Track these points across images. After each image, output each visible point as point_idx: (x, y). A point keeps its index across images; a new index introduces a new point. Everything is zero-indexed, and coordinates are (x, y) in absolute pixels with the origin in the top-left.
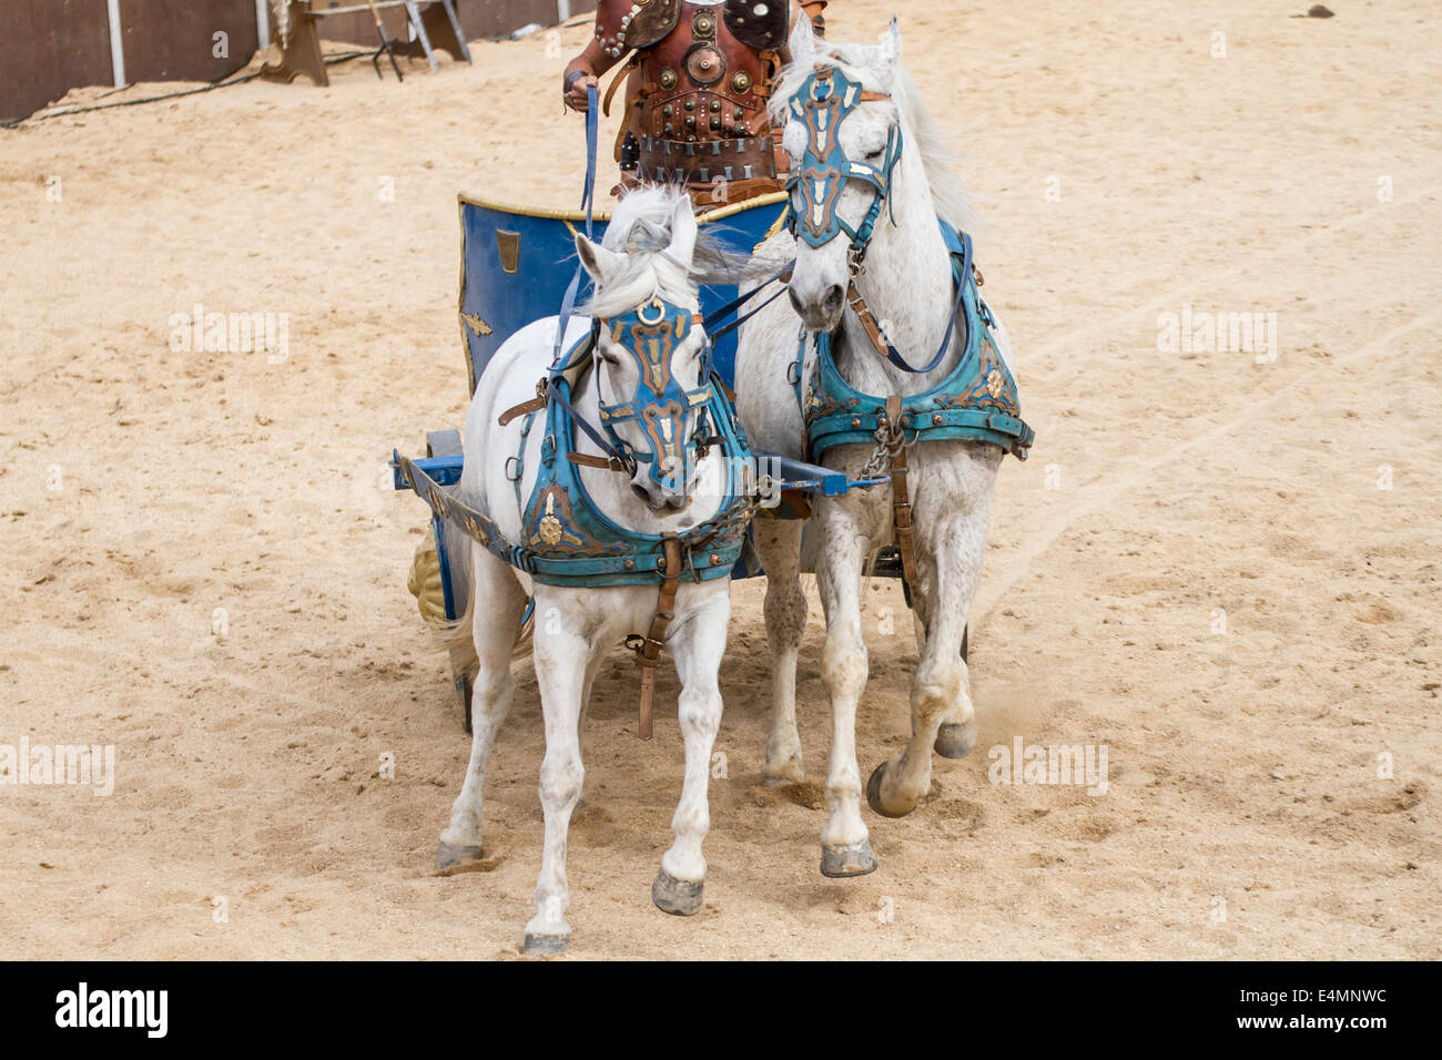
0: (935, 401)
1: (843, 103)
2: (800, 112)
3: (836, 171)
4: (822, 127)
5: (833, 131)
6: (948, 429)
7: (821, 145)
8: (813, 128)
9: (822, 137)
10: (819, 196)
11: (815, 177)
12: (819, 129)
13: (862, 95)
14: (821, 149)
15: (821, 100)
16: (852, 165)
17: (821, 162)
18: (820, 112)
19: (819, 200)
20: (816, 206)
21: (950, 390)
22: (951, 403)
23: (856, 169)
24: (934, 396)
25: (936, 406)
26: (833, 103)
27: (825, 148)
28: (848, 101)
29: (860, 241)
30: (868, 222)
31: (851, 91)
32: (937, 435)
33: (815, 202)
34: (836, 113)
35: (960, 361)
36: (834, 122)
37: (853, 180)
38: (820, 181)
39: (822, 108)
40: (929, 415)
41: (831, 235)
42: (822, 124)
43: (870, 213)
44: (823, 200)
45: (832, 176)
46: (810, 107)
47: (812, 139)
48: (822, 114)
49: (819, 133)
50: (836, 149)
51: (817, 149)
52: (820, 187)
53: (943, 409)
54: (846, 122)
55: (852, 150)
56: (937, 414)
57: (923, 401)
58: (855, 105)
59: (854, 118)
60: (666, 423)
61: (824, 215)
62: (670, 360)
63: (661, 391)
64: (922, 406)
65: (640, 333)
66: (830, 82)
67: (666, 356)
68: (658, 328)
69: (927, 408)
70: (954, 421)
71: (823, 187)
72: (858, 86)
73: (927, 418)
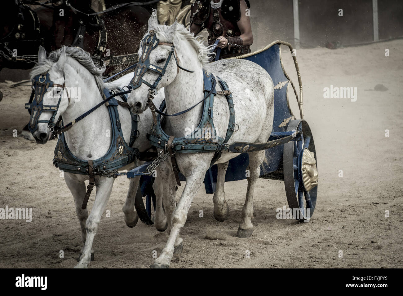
1: (153, 45)
2: (143, 45)
3: (145, 66)
4: (146, 52)
5: (149, 53)
7: (144, 57)
8: (144, 51)
9: (145, 55)
13: (159, 43)
14: (143, 59)
15: (148, 43)
16: (151, 65)
17: (142, 63)
18: (147, 46)
20: (136, 76)
21: (189, 139)
22: (189, 143)
23: (151, 67)
24: (184, 140)
26: (150, 45)
27: (145, 59)
28: (154, 45)
29: (153, 88)
31: (156, 42)
34: (151, 48)
36: (149, 51)
37: (150, 70)
38: (140, 69)
40: (181, 146)
43: (157, 80)
44: (139, 74)
45: (143, 68)
46: (145, 45)
47: (143, 55)
48: (147, 47)
49: (144, 53)
50: (148, 58)
54: (153, 51)
55: (153, 60)
56: (183, 146)
57: (179, 141)
58: (156, 46)
59: (155, 50)
60: (35, 112)
61: (138, 79)
62: (44, 95)
63: (39, 103)
64: (179, 143)
65: (38, 84)
66: (152, 37)
67: (42, 93)
68: (42, 84)
69: (180, 143)
70: (189, 148)
71: (140, 71)
72: (158, 40)
73: (179, 147)
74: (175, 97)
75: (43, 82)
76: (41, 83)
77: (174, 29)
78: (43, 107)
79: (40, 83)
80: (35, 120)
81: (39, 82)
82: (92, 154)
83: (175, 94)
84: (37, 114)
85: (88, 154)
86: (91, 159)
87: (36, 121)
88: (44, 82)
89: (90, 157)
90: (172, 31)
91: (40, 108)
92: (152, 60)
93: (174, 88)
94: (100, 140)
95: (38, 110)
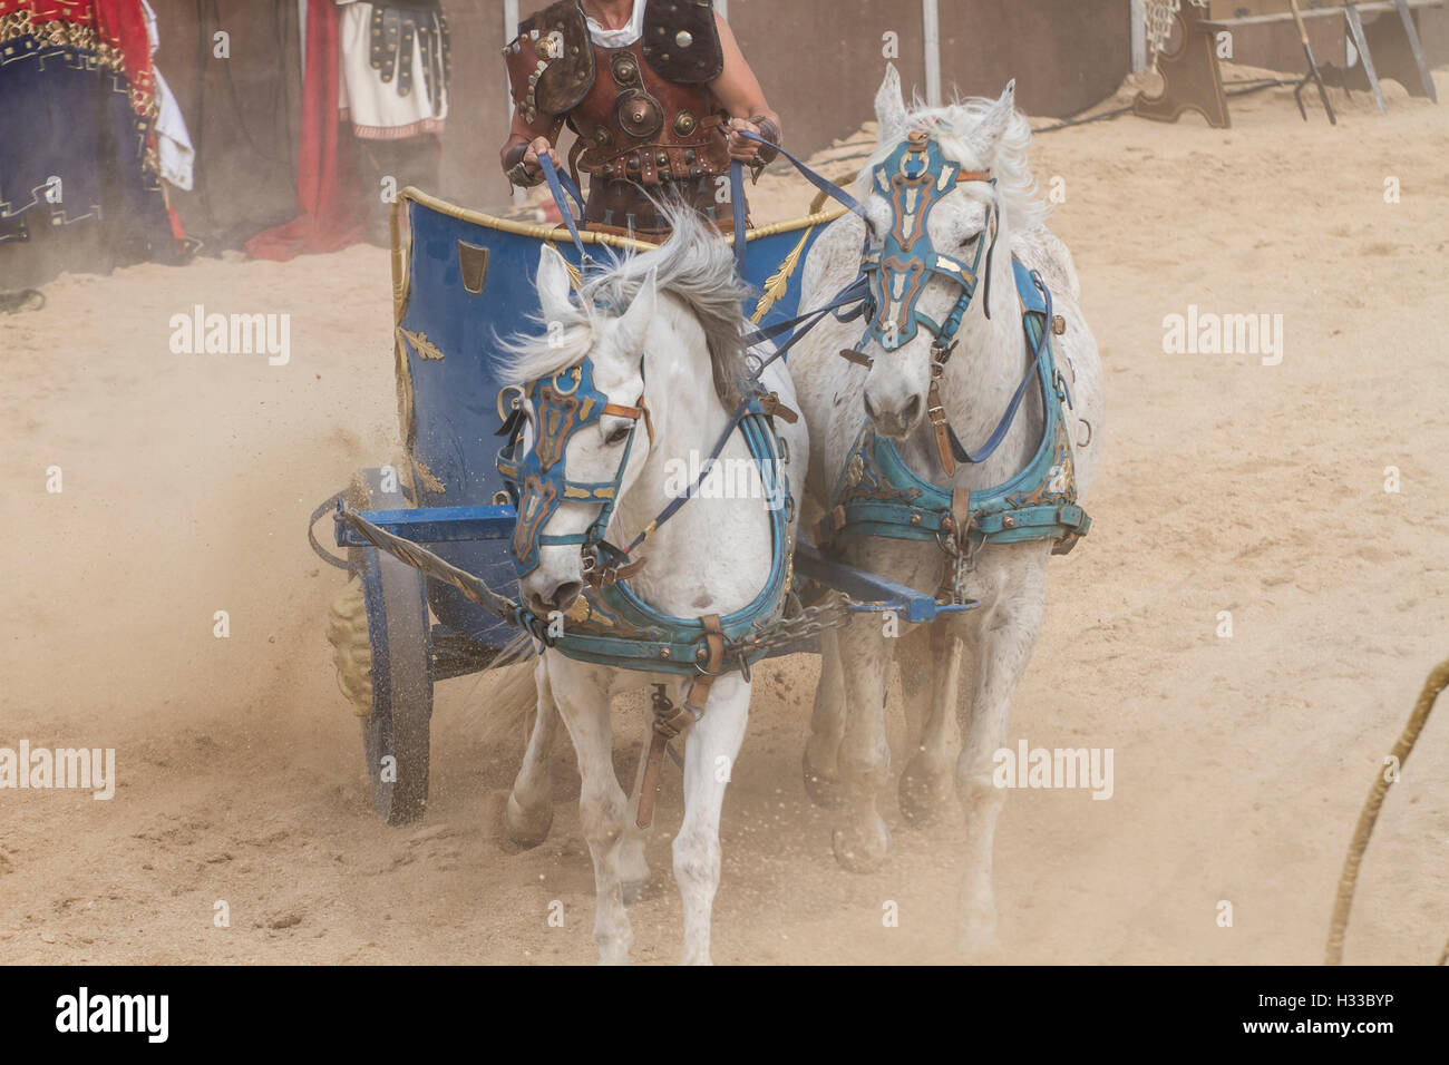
0: (1007, 500)
1: (936, 184)
2: (885, 186)
3: (919, 264)
4: (910, 210)
5: (922, 215)
6: (1020, 531)
7: (907, 232)
8: (899, 210)
9: (909, 221)
10: (898, 290)
11: (895, 268)
12: (906, 212)
13: (960, 173)
14: (906, 236)
15: (912, 177)
16: (940, 258)
17: (905, 250)
18: (909, 191)
19: (897, 296)
20: (892, 304)
21: (1022, 487)
22: (1023, 502)
23: (943, 263)
24: (1006, 495)
25: (1008, 506)
26: (925, 183)
27: (911, 235)
28: (942, 184)
29: (944, 339)
30: (955, 316)
31: (947, 172)
32: (1008, 537)
33: (892, 298)
34: (928, 196)
35: (1036, 453)
36: (924, 205)
37: (937, 276)
38: (900, 273)
39: (912, 187)
40: (1000, 516)
41: (907, 337)
42: (910, 207)
44: (903, 295)
45: (914, 268)
46: (898, 183)
47: (897, 221)
48: (912, 194)
49: (905, 216)
50: (923, 236)
51: (902, 234)
52: (899, 280)
53: (1015, 509)
54: (938, 206)
55: (943, 239)
56: (1008, 515)
57: (993, 501)
58: (950, 186)
59: (948, 201)
60: (535, 500)
61: (900, 314)
62: (569, 439)
63: (548, 467)
64: (992, 506)
65: (548, 398)
66: (925, 157)
67: (564, 432)
68: (565, 400)
69: (997, 508)
70: (1025, 521)
71: (903, 281)
72: (956, 165)
73: (996, 520)
74: (968, 361)
75: (569, 392)
76: (561, 396)
77: (1003, 122)
78: (567, 487)
79: (557, 394)
80: (532, 534)
81: (553, 389)
82: (709, 592)
83: (971, 353)
84: (539, 508)
85: (698, 594)
86: (709, 610)
87: (537, 537)
88: (572, 395)
89: (703, 606)
90: (994, 130)
91: (552, 488)
92: (939, 238)
93: (969, 331)
94: (730, 538)
95: (547, 494)
